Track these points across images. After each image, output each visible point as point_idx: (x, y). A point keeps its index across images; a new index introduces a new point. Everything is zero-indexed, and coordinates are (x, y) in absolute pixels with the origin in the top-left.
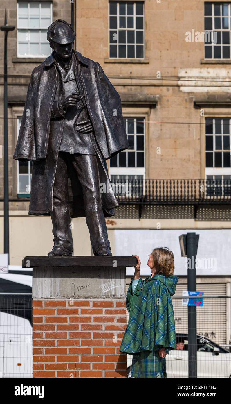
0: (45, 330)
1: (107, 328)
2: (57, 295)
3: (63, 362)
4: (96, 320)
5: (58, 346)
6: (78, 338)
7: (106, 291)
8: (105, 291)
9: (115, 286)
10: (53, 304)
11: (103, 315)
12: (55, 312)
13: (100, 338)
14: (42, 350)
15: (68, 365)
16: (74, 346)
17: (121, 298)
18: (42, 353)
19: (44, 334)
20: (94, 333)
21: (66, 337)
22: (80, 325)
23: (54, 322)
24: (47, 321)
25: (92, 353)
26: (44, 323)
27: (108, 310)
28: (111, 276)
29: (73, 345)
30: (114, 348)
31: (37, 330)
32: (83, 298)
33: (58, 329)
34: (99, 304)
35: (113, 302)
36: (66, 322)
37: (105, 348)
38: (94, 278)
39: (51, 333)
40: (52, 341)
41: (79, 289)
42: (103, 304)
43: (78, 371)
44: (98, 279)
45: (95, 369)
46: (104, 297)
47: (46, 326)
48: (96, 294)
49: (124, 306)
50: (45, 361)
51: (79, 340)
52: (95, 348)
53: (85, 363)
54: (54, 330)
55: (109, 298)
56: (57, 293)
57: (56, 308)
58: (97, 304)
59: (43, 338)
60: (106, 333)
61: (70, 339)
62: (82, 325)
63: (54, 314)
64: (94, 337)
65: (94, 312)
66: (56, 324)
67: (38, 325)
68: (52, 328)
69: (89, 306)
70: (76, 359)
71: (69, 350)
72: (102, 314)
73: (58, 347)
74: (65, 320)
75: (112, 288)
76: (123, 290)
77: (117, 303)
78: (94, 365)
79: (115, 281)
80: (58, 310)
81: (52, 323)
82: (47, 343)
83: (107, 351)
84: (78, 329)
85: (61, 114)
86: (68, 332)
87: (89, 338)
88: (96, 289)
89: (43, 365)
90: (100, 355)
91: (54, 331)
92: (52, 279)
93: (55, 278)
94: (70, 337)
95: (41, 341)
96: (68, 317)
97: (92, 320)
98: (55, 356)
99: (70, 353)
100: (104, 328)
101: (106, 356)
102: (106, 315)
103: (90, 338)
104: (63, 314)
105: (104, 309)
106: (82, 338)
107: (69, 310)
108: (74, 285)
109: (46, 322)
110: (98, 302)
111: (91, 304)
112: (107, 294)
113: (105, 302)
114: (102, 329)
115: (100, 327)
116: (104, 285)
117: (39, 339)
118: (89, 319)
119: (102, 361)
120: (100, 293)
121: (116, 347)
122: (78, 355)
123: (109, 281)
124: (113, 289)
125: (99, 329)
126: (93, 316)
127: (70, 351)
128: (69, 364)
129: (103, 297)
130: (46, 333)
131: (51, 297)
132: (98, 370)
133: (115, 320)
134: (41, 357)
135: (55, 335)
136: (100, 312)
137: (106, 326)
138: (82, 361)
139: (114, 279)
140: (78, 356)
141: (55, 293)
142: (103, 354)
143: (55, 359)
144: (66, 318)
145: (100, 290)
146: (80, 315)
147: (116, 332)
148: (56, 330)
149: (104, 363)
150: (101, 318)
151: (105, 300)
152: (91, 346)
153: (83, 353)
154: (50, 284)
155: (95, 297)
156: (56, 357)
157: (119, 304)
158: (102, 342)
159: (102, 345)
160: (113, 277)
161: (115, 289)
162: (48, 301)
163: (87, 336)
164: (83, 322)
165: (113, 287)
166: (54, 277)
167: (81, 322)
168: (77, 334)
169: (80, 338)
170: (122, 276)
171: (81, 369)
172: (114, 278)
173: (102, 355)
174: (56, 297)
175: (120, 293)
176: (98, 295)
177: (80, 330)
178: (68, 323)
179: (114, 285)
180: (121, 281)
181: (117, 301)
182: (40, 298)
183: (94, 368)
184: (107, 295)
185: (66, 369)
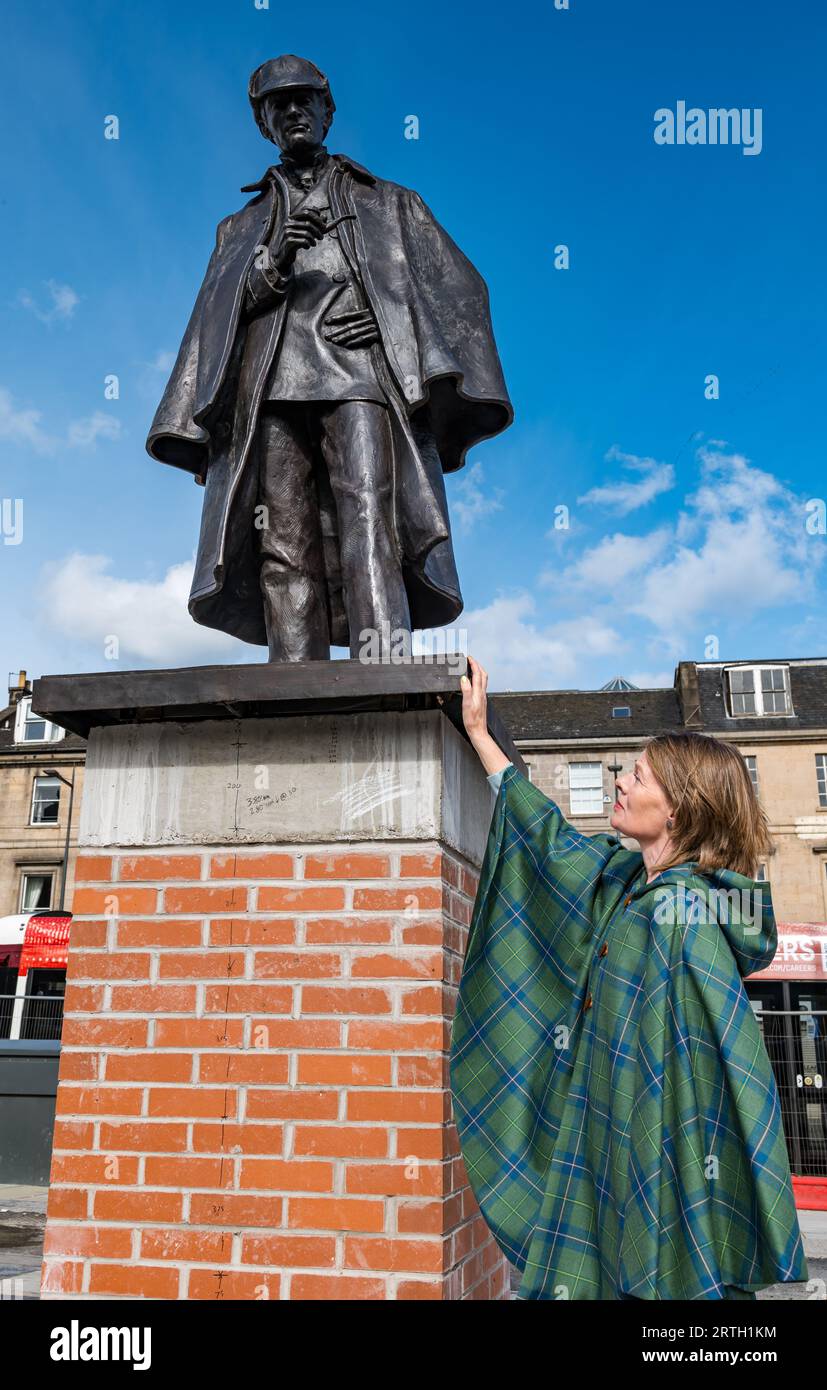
0: (114, 976)
1: (363, 968)
2: (167, 833)
3: (171, 1116)
4: (317, 932)
5: (159, 1043)
6: (240, 1012)
7: (361, 813)
8: (356, 811)
9: (395, 791)
10: (150, 869)
11: (348, 913)
12: (155, 901)
13: (330, 1011)
14: (94, 1063)
15: (190, 1129)
16: (220, 1046)
17: (419, 840)
18: (90, 1074)
19: (108, 994)
20: (306, 990)
21: (190, 1004)
22: (250, 954)
23: (150, 942)
24: (122, 940)
25: (293, 1078)
26: (112, 946)
27: (366, 891)
28: (383, 751)
29: (219, 1040)
30: (389, 1057)
31: (83, 974)
32: (269, 844)
33: (162, 974)
34: (330, 869)
35: (387, 858)
36: (197, 941)
37: (348, 1057)
38: (313, 760)
39: (135, 988)
40: (137, 1022)
41: (254, 806)
42: (348, 866)
43: (233, 1161)
44: (329, 767)
45: (305, 1154)
46: (350, 837)
47: (118, 958)
48: (318, 827)
49: (430, 874)
50: (102, 1112)
51: (240, 1022)
52: (305, 1056)
53: (260, 1122)
54: (147, 976)
55: (370, 840)
56: (169, 824)
57: (162, 885)
58: (324, 866)
59: (101, 1012)
60: (355, 991)
61: (207, 1017)
62: (259, 956)
63: (153, 911)
64: (306, 1008)
65: (308, 900)
66: (155, 952)
67: (88, 955)
68: (140, 966)
69: (288, 874)
70: (226, 1103)
71: (202, 1062)
72: (340, 906)
73: (159, 1051)
74: (192, 934)
75: (383, 801)
76: (427, 804)
77: (403, 858)
78: (302, 1136)
79: (397, 772)
80: (169, 893)
81: (142, 946)
82: (117, 1032)
83: (356, 1069)
84: (241, 972)
85: (271, 285)
86: (201, 985)
87: (283, 1013)
88: (321, 806)
89: (91, 1126)
90: (326, 1088)
91: (144, 982)
92: (156, 770)
93: (166, 769)
94: (209, 1006)
95: (94, 1022)
96: (206, 919)
97: (301, 935)
98: (142, 1090)
99: (202, 1078)
100: (346, 968)
101: (350, 1095)
102: (357, 914)
103: (288, 1010)
104: (186, 910)
105: (350, 887)
106: (257, 1010)
107: (212, 893)
108: (232, 792)
109: (119, 944)
110: (327, 857)
111: (299, 867)
112: (364, 823)
113: (354, 859)
114: (339, 973)
115: (329, 963)
116: (351, 787)
117: (87, 1016)
118: (286, 931)
119: (334, 1115)
120: (338, 821)
121: (397, 1054)
122: (236, 1087)
123: (373, 772)
124: (386, 803)
125: (328, 974)
126: (303, 918)
127: (202, 1068)
128: (196, 1127)
129: (346, 838)
130: (115, 989)
131: (148, 844)
132: (316, 1159)
133: (396, 934)
134: (89, 1093)
135: (150, 999)
136: (334, 899)
137: (356, 959)
138: (249, 1114)
139: (393, 764)
140: (234, 1092)
141: (161, 823)
142: (339, 1084)
143: (140, 1106)
144: (198, 924)
145: (336, 810)
146: (252, 914)
147: (396, 989)
148: (154, 979)
149: (341, 1125)
150: (339, 925)
151: (356, 851)
152: (291, 1047)
153: (256, 1081)
154: (147, 789)
155: (315, 837)
156: (146, 1095)
157: (411, 867)
158: (338, 1031)
159: (339, 1042)
160: (390, 755)
161: (397, 803)
162: (132, 857)
163: (278, 1002)
164: (264, 943)
165: (387, 794)
166: (165, 762)
167: (254, 941)
168: (236, 996)
169: (248, 1010)
170: (423, 750)
171: (246, 1151)
172: (390, 760)
173: (337, 1088)
174: (165, 842)
175: (418, 820)
176: (328, 831)
177: (249, 977)
178: (204, 949)
179: (391, 789)
180: (419, 772)
181: (404, 854)
182: (106, 847)
183: (299, 1149)
184: (362, 829)
185: (183, 1148)
